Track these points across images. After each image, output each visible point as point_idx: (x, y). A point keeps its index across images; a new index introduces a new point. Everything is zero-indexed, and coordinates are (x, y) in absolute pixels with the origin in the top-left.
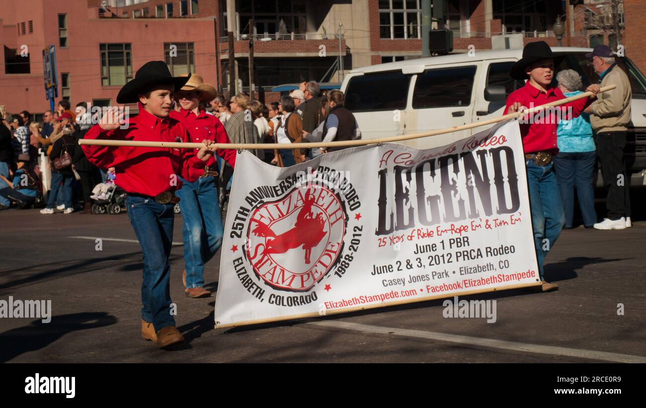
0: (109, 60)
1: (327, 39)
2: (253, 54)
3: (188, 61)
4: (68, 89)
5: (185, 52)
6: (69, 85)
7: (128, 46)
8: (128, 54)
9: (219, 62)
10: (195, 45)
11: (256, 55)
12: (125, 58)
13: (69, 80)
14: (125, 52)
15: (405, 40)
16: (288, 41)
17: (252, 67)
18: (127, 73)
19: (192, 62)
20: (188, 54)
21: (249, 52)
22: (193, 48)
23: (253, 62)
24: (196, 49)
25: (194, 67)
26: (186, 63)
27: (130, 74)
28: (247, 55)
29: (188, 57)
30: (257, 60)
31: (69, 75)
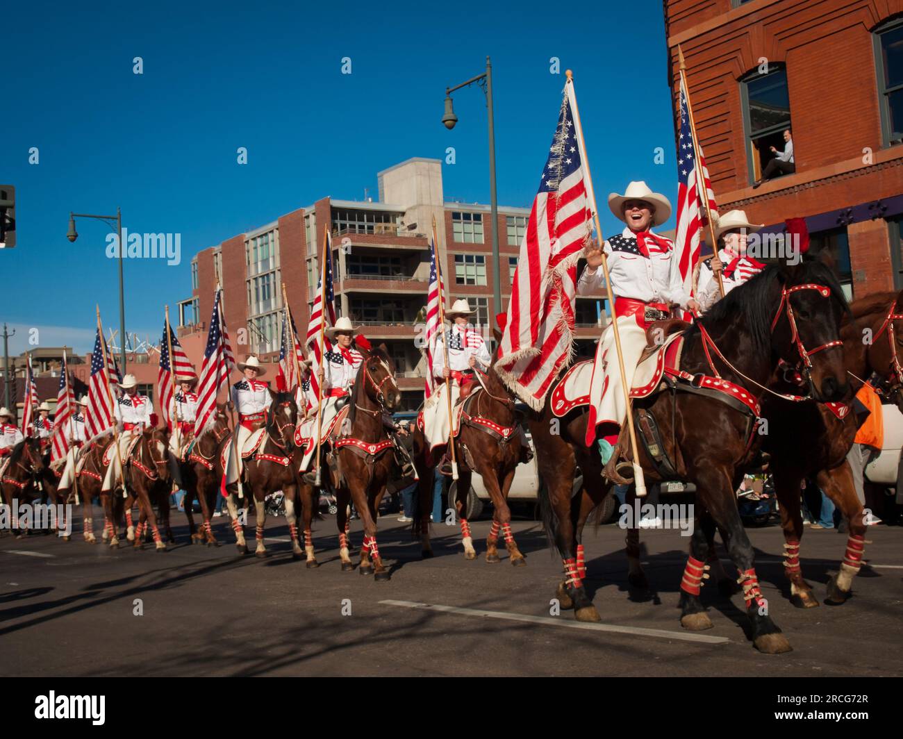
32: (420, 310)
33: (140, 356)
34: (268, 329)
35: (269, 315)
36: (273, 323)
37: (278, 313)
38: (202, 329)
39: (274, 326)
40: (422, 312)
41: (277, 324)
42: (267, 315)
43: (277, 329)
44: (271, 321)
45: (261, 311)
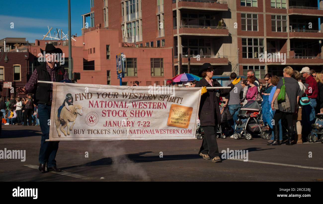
0: (127, 65)
1: (220, 58)
2: (190, 64)
3: (161, 66)
4: (110, 77)
5: (159, 62)
6: (110, 75)
7: (135, 59)
8: (135, 63)
9: (174, 67)
10: (164, 59)
11: (191, 64)
12: (134, 64)
13: (110, 73)
14: (134, 62)
15: (253, 59)
16: (203, 58)
17: (189, 69)
18: (135, 71)
19: (162, 67)
20: (160, 63)
21: (188, 62)
22: (163, 61)
23: (190, 67)
24: (164, 61)
25: (163, 69)
26: (159, 67)
27: (136, 71)
28: (187, 64)
29: (160, 64)
30: (192, 66)
31: (110, 71)
32: (221, 20)
33: (65, 42)
34: (133, 30)
35: (134, 22)
36: (137, 26)
37: (140, 21)
38: (99, 28)
39: (137, 28)
40: (221, 21)
41: (138, 27)
42: (133, 22)
43: (139, 30)
44: (135, 25)
45: (130, 20)
